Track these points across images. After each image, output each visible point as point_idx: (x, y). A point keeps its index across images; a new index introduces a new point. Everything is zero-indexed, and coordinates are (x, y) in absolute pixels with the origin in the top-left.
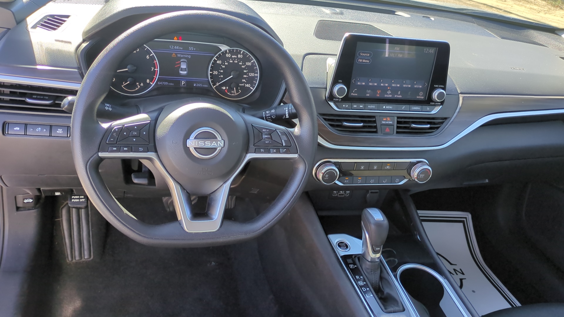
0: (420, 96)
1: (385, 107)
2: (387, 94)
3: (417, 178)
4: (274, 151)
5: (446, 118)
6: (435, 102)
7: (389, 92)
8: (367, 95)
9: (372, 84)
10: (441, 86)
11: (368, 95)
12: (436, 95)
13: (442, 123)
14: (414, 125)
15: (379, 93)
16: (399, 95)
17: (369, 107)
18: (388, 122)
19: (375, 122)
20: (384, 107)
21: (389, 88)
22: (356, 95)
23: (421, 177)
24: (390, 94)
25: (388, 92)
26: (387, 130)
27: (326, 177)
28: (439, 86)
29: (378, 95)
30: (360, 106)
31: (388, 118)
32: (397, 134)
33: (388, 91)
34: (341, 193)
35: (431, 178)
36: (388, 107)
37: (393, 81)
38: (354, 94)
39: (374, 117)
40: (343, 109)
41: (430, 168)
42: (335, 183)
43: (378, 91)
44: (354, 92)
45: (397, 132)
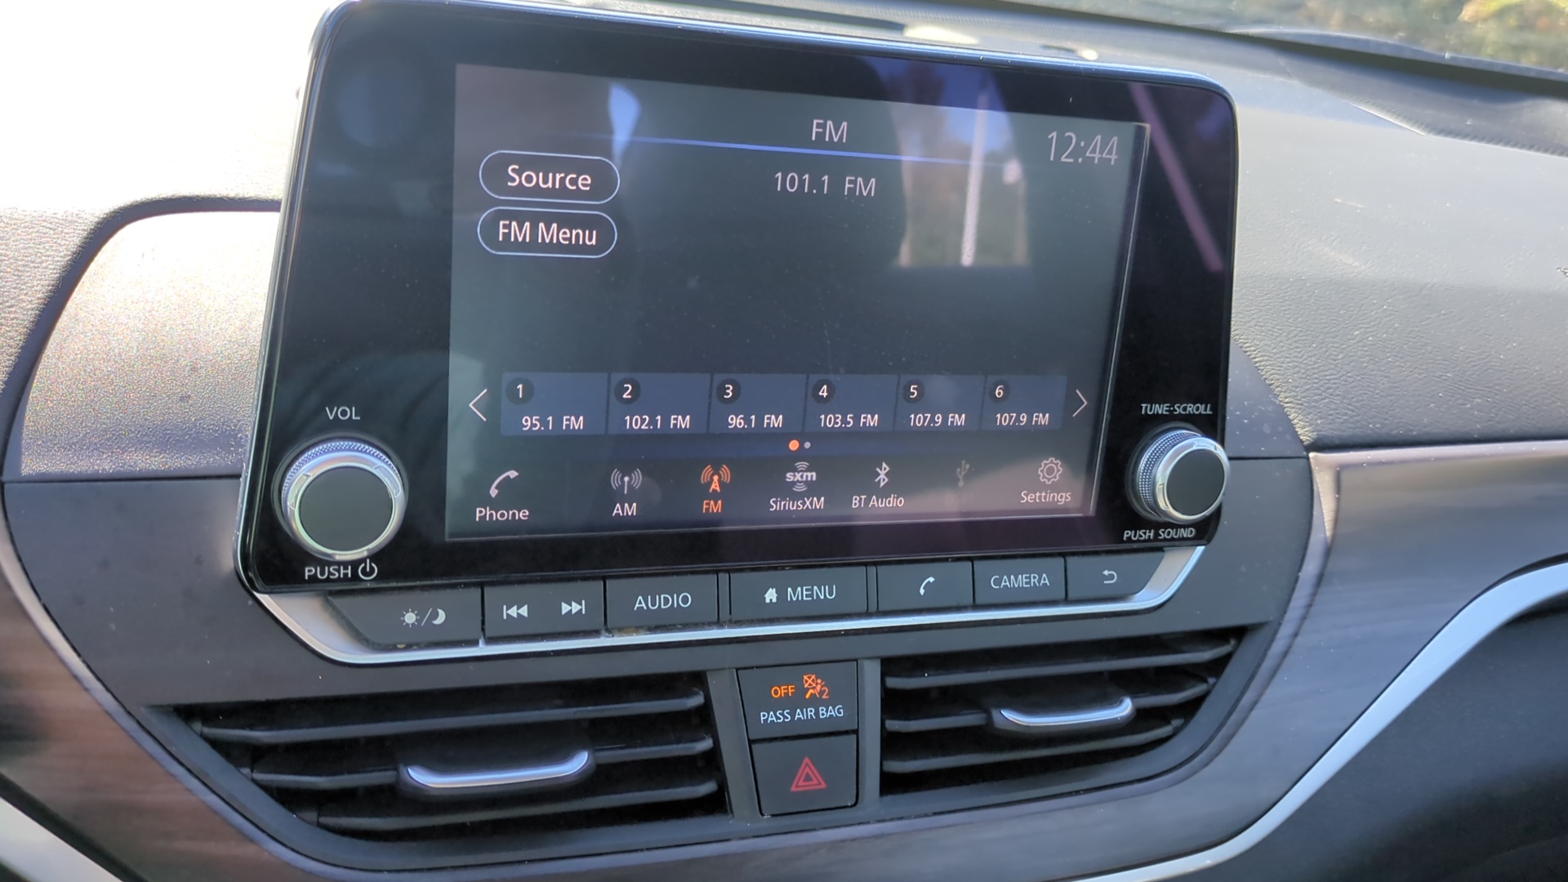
0: (1043, 487)
1: (782, 594)
2: (787, 491)
5: (1239, 633)
6: (1157, 526)
7: (798, 476)
8: (617, 510)
9: (653, 422)
10: (1191, 408)
11: (631, 510)
12: (1162, 473)
14: (1013, 718)
15: (715, 486)
16: (884, 493)
17: (640, 603)
18: (811, 712)
19: (703, 719)
20: (771, 595)
21: (794, 445)
22: (523, 515)
24: (812, 489)
25: (790, 477)
26: (808, 778)
28: (1179, 410)
29: (714, 507)
30: (565, 608)
31: (809, 680)
32: (888, 798)
33: (795, 470)
36: (799, 594)
37: (824, 392)
38: (497, 516)
39: (697, 680)
40: (409, 647)
43: (708, 470)
44: (493, 492)
45: (891, 784)
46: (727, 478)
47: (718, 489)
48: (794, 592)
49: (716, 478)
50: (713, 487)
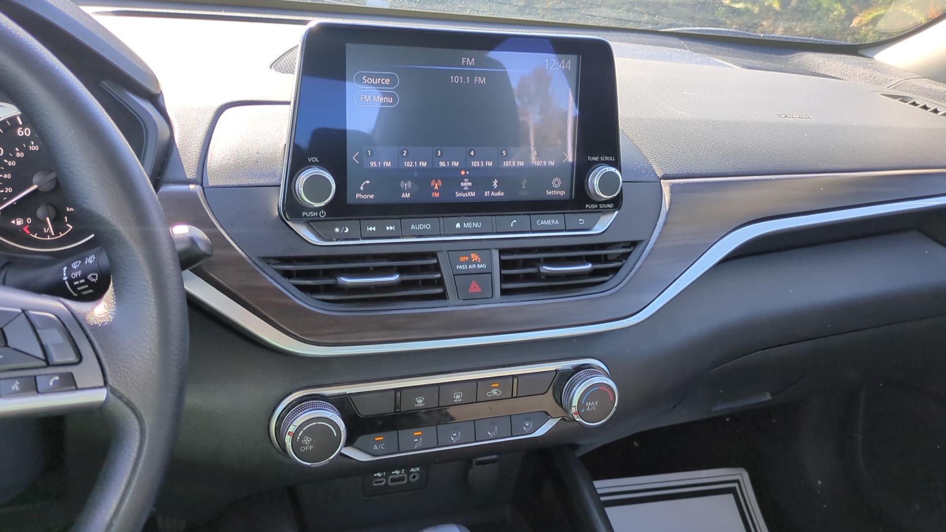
0: (554, 189)
1: (462, 225)
2: (461, 190)
3: (578, 413)
4: (13, 388)
5: (634, 244)
6: (598, 203)
7: (465, 184)
8: (403, 195)
9: (414, 164)
10: (607, 158)
11: (408, 195)
12: (596, 182)
13: (626, 256)
14: (547, 269)
15: (436, 187)
16: (496, 191)
17: (413, 227)
18: (474, 266)
19: (437, 268)
20: (458, 225)
21: (463, 173)
22: (372, 196)
23: (588, 409)
24: (471, 189)
25: (462, 184)
26: (475, 288)
27: (305, 445)
28: (602, 159)
29: (437, 195)
30: (388, 228)
31: (473, 255)
32: (503, 297)
33: (464, 182)
34: (395, 474)
35: (617, 407)
36: (468, 225)
37: (472, 153)
38: (363, 197)
39: (433, 255)
40: (337, 240)
41: (611, 383)
42: (341, 454)
43: (433, 181)
45: (504, 292)
46: (440, 185)
47: (437, 188)
48: (466, 224)
49: (436, 184)
50: (435, 188)
